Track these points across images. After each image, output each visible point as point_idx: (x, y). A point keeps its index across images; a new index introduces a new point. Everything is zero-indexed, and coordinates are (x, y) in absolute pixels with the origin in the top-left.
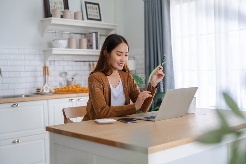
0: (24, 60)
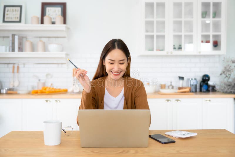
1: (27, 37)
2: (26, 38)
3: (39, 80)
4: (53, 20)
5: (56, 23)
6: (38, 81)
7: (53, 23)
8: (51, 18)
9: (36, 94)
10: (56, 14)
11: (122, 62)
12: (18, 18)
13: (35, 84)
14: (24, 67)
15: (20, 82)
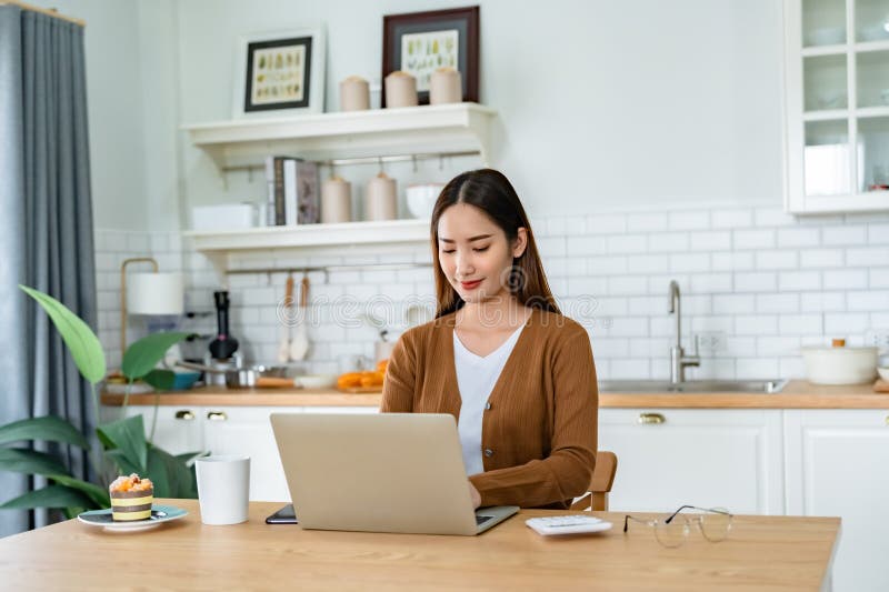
0: (567, 257)
1: (337, 162)
2: (332, 165)
3: (384, 333)
4: (421, 87)
5: (433, 98)
6: (378, 338)
7: (424, 99)
8: (413, 81)
9: (355, 390)
10: (440, 61)
11: (479, 244)
12: (297, 89)
13: (369, 351)
14: (327, 281)
15: (311, 343)
